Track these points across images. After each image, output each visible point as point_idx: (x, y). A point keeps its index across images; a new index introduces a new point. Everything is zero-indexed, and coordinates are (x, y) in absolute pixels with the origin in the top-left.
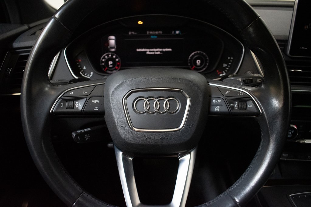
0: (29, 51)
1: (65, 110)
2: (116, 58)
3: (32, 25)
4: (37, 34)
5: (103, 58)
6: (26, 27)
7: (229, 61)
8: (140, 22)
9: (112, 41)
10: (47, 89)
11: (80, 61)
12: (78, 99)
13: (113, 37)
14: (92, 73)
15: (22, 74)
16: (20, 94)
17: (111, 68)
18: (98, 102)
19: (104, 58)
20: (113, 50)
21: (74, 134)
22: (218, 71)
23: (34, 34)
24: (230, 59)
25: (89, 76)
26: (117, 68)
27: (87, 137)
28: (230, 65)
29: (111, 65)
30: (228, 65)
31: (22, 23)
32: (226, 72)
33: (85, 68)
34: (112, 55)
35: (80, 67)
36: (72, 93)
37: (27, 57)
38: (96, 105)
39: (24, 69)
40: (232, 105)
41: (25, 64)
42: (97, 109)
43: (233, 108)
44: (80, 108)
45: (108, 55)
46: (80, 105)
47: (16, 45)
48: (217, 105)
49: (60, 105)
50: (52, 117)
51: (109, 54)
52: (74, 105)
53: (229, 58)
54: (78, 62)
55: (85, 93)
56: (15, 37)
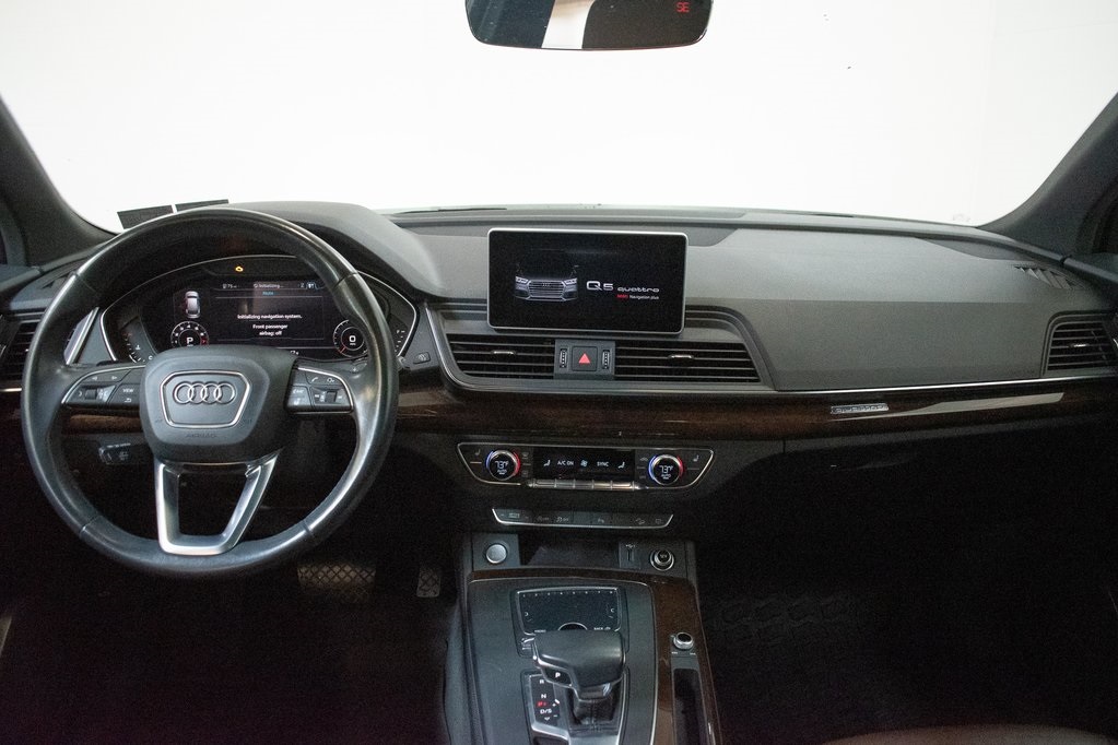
0: (40, 317)
1: (83, 401)
2: (201, 331)
3: (46, 268)
4: (55, 285)
5: (176, 331)
6: (35, 271)
8: (239, 269)
9: (193, 301)
10: (59, 371)
11: (130, 335)
12: (103, 387)
13: (194, 294)
14: (150, 357)
15: (24, 357)
16: (19, 390)
18: (131, 391)
19: (178, 331)
20: (195, 316)
21: (102, 451)
23: (51, 285)
27: (123, 456)
29: (190, 343)
31: (28, 264)
33: (138, 348)
34: (193, 326)
35: (130, 347)
36: (95, 378)
37: (34, 327)
38: (129, 395)
39: (28, 347)
40: (317, 396)
41: (30, 338)
42: (129, 400)
43: (317, 400)
44: (105, 399)
45: (185, 326)
46: (104, 395)
47: (15, 305)
48: (298, 396)
49: (77, 393)
50: (66, 411)
51: (187, 325)
52: (96, 395)
53: (398, 331)
54: (127, 337)
55: (114, 378)
56: (13, 292)
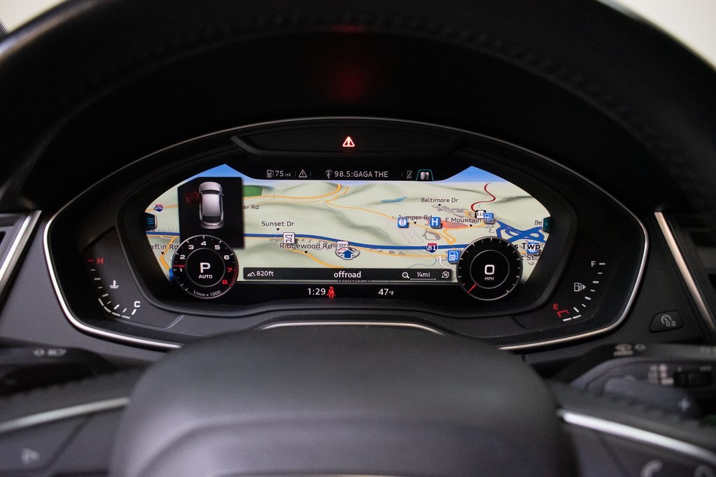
2: (225, 252)
7: (592, 274)
9: (212, 199)
11: (100, 261)
14: (137, 304)
17: (207, 281)
19: (185, 251)
20: (214, 226)
22: (555, 306)
24: (597, 267)
25: (128, 313)
26: (225, 282)
28: (595, 286)
29: (206, 272)
30: (590, 286)
32: (582, 311)
33: (114, 286)
34: (211, 243)
35: (99, 283)
45: (197, 242)
51: (201, 240)
53: (593, 263)
54: (94, 265)
